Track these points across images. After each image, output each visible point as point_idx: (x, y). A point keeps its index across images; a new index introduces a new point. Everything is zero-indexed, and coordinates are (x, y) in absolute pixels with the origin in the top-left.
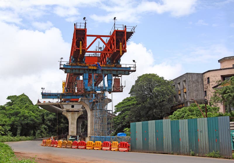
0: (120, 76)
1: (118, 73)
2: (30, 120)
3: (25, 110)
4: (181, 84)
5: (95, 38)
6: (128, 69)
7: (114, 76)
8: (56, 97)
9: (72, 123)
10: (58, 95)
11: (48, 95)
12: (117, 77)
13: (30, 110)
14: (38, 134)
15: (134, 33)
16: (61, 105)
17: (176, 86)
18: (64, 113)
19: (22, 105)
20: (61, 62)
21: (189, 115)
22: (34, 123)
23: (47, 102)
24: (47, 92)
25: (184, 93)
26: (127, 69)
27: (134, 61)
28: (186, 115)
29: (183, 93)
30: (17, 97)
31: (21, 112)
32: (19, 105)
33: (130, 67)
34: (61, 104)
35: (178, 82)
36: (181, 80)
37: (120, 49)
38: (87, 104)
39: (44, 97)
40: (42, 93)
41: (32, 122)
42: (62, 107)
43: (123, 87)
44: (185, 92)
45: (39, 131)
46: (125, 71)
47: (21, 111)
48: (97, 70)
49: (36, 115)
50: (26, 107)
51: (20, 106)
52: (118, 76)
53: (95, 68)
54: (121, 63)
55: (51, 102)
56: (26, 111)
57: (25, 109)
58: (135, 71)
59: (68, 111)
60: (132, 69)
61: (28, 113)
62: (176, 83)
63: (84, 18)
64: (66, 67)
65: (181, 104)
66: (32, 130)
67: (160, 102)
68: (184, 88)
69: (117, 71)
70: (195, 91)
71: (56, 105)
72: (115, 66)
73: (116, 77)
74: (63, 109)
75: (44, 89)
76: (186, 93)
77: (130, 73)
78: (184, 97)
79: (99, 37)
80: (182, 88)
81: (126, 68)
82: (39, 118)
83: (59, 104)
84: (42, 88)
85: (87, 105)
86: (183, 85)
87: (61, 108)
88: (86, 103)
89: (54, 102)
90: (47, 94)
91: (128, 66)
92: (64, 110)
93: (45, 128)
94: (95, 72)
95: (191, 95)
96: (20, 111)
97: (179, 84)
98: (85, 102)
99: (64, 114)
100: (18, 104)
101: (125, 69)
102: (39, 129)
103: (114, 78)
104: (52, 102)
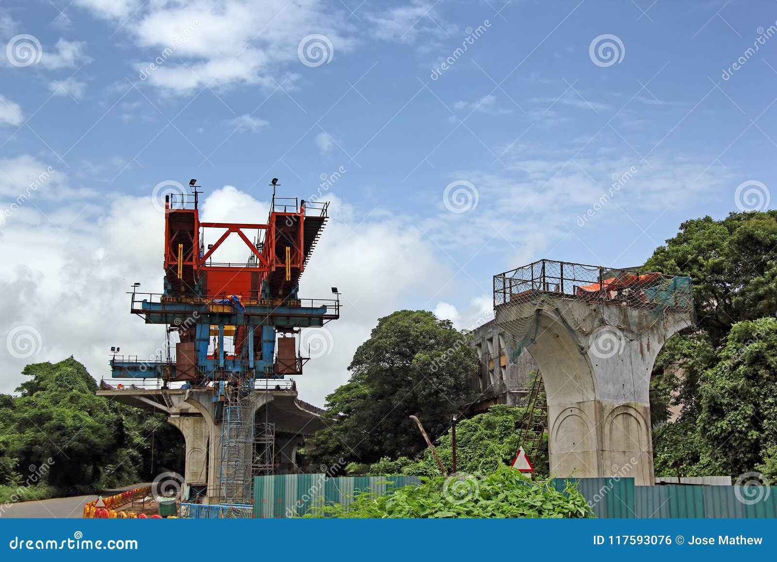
0: (297, 332)
1: (291, 323)
2: (75, 440)
3: (67, 410)
4: (494, 341)
5: (224, 231)
6: (320, 312)
7: (278, 332)
8: (152, 373)
9: (194, 448)
10: (159, 369)
11: (128, 368)
12: (288, 335)
13: (83, 408)
14: (109, 475)
15: (326, 219)
16: (166, 397)
17: (483, 346)
18: (174, 420)
19: (61, 392)
20: (134, 294)
21: (482, 439)
22: (88, 446)
23: (126, 387)
24: (126, 359)
25: (501, 367)
26: (315, 313)
27: (334, 290)
28: (474, 437)
29: (497, 370)
30: (53, 369)
31: (54, 415)
32: (52, 394)
33: (324, 307)
34: (165, 394)
35: (489, 336)
36: (495, 331)
37: (286, 264)
38: (206, 407)
39: (118, 373)
40: (113, 363)
41: (81, 446)
42: (169, 403)
43: (304, 361)
44: (502, 364)
45: (110, 468)
46: (310, 317)
47: (55, 411)
48: (235, 315)
49: (97, 424)
50: (72, 399)
51: (56, 395)
52: (293, 332)
53: (227, 310)
54: (300, 295)
55: (138, 387)
56: (69, 412)
57: (69, 404)
58: (336, 317)
59: (184, 414)
60: (330, 312)
61: (75, 417)
62: (483, 338)
63: (192, 182)
64: (148, 308)
65: (491, 399)
66: (89, 465)
67: (430, 394)
68: (501, 354)
69: (288, 317)
70: (528, 364)
71: (150, 397)
72: (283, 305)
73: (285, 333)
74: (171, 406)
75: (118, 349)
76: (504, 367)
77: (325, 321)
78: (501, 378)
79: (234, 228)
80: (498, 355)
81: (312, 309)
82: (105, 430)
83: (161, 393)
84: (113, 349)
85: (206, 409)
86: (500, 346)
87: (165, 405)
88: (204, 404)
89: (146, 388)
90: (126, 366)
91: (317, 305)
92: (174, 410)
93: (133, 458)
94: (229, 319)
95: (517, 375)
96: (52, 412)
97: (491, 340)
98: (201, 401)
99: (173, 422)
100: (51, 391)
101: (309, 312)
102: (112, 462)
103: (279, 335)
104: (141, 387)
